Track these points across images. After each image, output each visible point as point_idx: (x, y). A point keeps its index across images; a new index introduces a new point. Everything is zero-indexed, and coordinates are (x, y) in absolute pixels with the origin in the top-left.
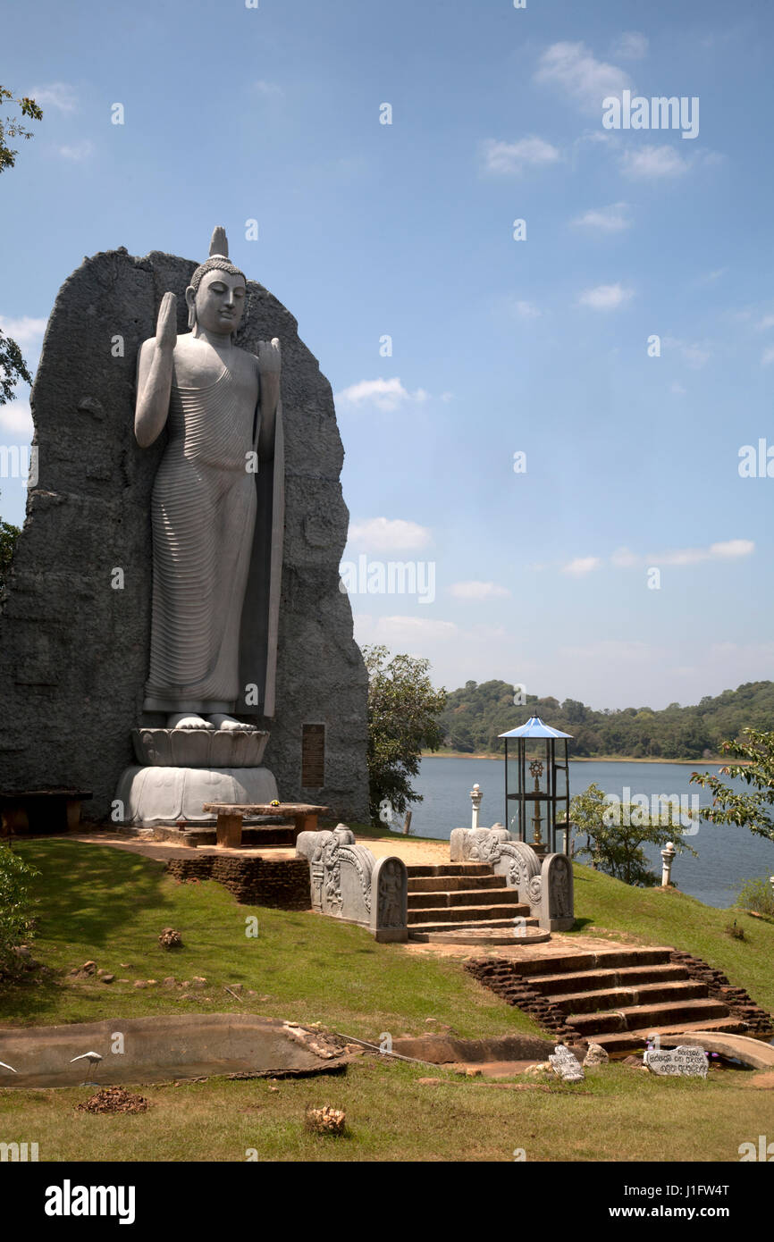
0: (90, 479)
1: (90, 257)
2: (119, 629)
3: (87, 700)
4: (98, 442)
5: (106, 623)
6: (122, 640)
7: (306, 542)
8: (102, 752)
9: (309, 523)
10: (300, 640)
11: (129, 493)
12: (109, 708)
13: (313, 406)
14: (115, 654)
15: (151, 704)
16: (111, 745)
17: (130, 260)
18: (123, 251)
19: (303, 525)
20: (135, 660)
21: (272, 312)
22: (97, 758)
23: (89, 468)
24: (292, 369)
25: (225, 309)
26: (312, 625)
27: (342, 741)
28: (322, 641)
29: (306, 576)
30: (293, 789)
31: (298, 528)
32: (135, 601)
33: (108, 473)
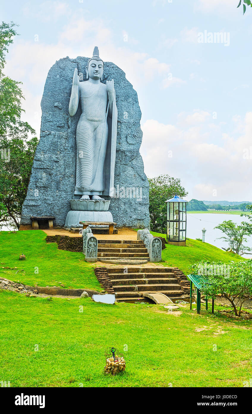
0: (58, 127)
1: (58, 61)
2: (67, 170)
3: (57, 191)
4: (61, 116)
5: (63, 169)
6: (68, 174)
7: (128, 143)
8: (62, 206)
9: (128, 137)
10: (126, 173)
11: (69, 130)
12: (64, 194)
13: (131, 100)
14: (66, 178)
15: (76, 193)
16: (65, 204)
17: (69, 60)
18: (68, 58)
19: (126, 137)
20: (72, 180)
21: (117, 71)
22: (61, 208)
23: (58, 123)
24: (124, 89)
25: (95, 72)
26: (130, 168)
27: (140, 204)
28: (133, 173)
29: (128, 153)
30: (123, 218)
31: (125, 138)
32: (72, 162)
33: (63, 125)
